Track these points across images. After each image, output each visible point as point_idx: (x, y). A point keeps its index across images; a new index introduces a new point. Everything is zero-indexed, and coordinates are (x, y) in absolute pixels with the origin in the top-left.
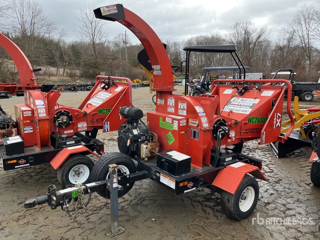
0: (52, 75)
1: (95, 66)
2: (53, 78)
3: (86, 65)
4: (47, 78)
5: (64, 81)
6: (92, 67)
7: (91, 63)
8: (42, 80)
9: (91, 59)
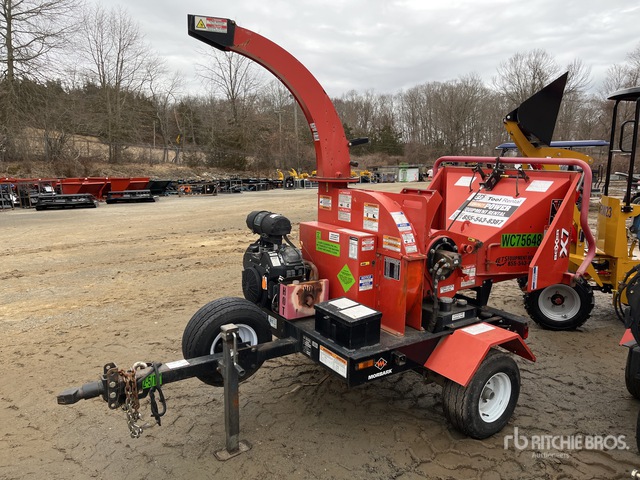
0: (156, 162)
1: (237, 143)
2: (157, 168)
3: (219, 141)
4: (147, 167)
5: (178, 173)
6: (232, 145)
7: (231, 138)
8: (139, 172)
9: (229, 131)
